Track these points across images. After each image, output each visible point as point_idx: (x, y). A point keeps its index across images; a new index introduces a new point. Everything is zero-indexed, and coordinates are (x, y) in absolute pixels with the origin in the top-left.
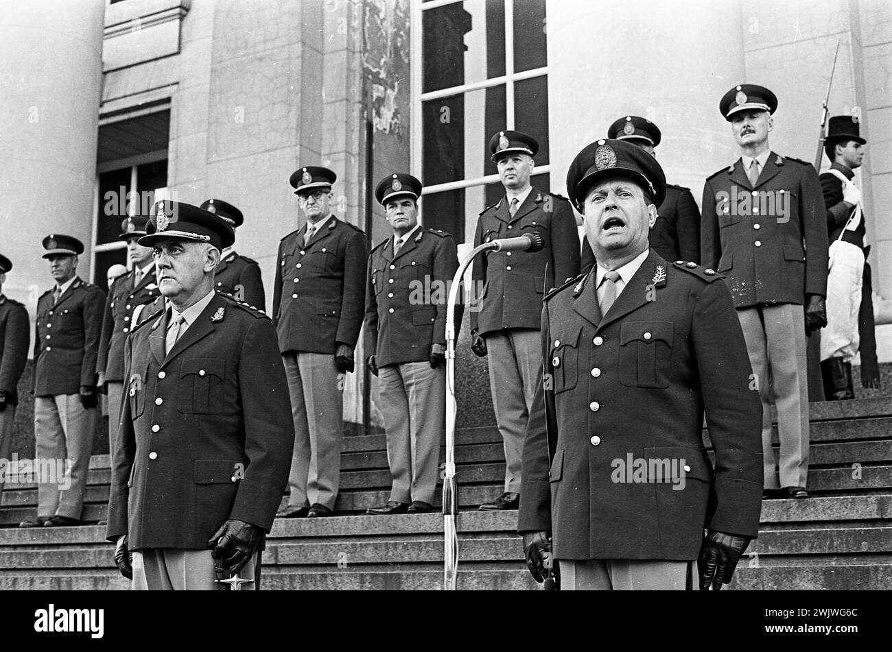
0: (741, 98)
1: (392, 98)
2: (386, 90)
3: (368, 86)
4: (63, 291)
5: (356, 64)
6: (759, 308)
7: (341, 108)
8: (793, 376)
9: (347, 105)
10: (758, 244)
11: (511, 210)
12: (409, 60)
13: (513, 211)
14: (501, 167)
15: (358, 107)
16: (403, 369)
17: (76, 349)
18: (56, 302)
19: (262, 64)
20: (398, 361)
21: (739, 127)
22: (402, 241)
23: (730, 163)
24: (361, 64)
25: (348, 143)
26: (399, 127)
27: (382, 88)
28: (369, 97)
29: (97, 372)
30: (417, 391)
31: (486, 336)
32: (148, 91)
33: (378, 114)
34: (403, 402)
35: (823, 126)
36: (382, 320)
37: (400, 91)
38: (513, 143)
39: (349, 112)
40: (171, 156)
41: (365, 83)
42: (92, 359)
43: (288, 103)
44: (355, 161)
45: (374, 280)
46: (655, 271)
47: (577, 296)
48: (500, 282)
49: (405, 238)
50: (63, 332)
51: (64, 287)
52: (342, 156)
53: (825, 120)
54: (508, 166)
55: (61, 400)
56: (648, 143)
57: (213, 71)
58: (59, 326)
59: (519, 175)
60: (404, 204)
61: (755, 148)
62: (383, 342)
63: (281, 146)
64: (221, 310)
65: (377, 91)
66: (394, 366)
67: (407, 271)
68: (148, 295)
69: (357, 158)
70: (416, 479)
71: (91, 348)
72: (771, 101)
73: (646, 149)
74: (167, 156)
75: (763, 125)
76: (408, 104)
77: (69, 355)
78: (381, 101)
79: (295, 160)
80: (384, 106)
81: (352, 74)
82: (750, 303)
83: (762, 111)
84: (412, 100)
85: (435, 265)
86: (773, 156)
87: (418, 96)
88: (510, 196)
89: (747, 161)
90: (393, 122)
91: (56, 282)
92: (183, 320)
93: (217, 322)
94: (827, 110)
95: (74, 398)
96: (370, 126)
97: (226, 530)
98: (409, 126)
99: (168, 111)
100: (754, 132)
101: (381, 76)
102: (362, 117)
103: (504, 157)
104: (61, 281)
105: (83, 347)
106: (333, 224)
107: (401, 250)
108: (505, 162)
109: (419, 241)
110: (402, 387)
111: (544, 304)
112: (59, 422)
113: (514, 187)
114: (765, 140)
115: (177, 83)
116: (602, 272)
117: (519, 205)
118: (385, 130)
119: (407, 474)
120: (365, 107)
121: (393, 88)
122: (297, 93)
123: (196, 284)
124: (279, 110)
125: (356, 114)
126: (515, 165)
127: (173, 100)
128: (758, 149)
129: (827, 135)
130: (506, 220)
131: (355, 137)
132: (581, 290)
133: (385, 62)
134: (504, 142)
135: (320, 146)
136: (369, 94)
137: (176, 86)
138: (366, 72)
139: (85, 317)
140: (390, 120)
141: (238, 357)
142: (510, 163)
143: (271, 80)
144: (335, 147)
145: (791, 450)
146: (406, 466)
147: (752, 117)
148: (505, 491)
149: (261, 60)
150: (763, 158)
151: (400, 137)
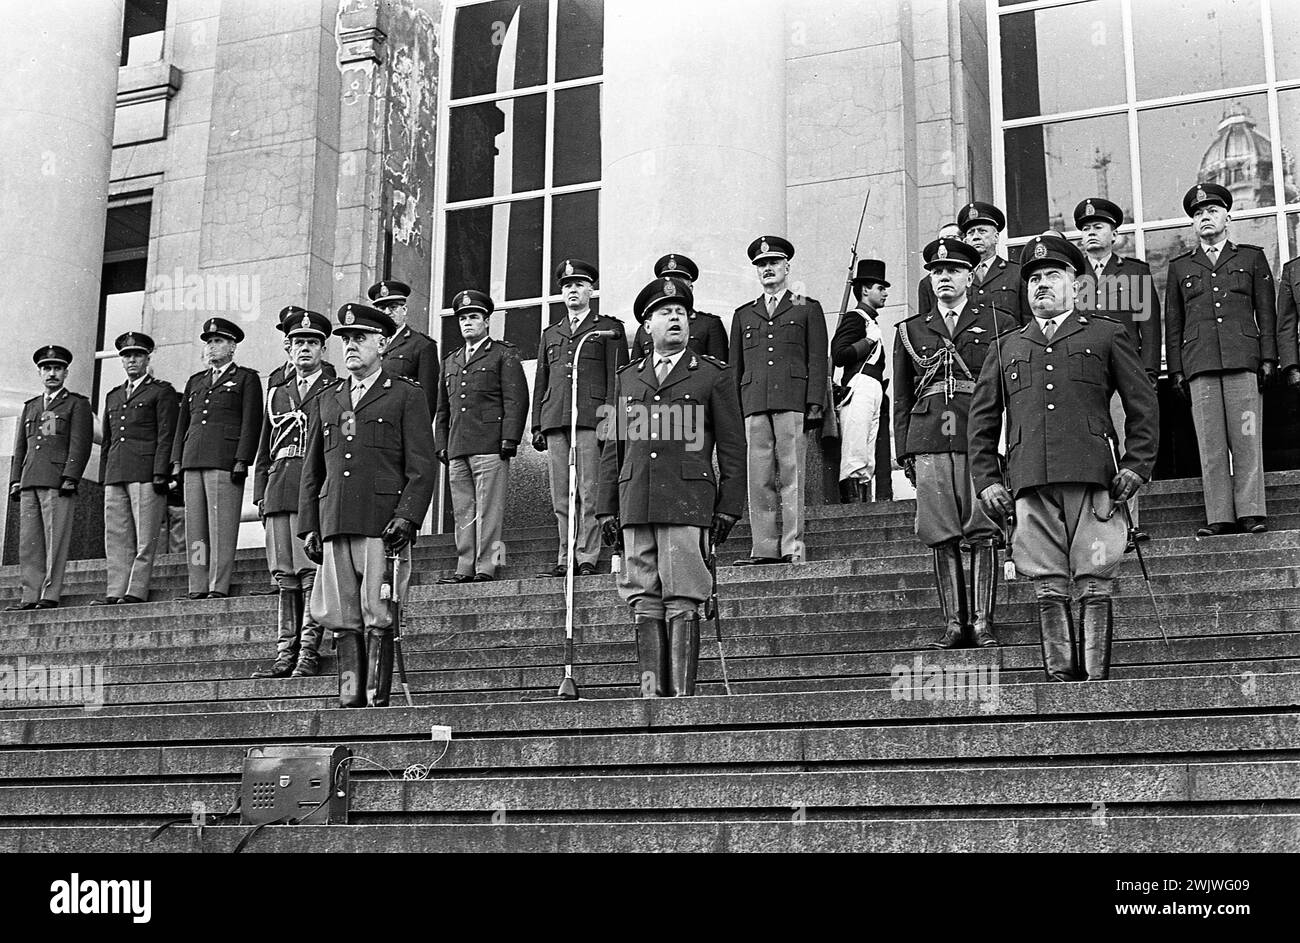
0: (765, 247)
1: (414, 205)
2: (407, 197)
3: (388, 192)
4: (136, 386)
5: (376, 166)
6: (769, 413)
7: (358, 215)
8: (793, 468)
9: (365, 211)
10: (771, 363)
11: (572, 327)
12: (434, 164)
13: (574, 328)
14: (565, 290)
15: (376, 215)
16: (471, 460)
17: (148, 440)
18: (128, 396)
19: (268, 160)
20: (468, 453)
21: (762, 270)
22: (472, 350)
23: (755, 298)
24: (383, 167)
25: (364, 253)
26: (419, 241)
27: (403, 194)
28: (389, 205)
29: (171, 460)
30: (485, 480)
31: (547, 433)
32: (125, 179)
33: (399, 224)
34: (470, 490)
35: (851, 269)
36: (453, 418)
37: (422, 199)
38: (577, 271)
39: (367, 218)
40: (151, 258)
41: (385, 188)
42: (166, 449)
43: (299, 204)
44: (371, 275)
45: (447, 384)
46: (691, 360)
47: (640, 371)
48: (561, 387)
49: (476, 346)
50: (137, 424)
51: (137, 383)
52: (358, 268)
53: (853, 263)
54: (571, 290)
55: (134, 488)
56: (687, 278)
57: (209, 163)
58: (134, 419)
59: (580, 298)
60: (472, 317)
61: (774, 288)
62: (455, 437)
63: (289, 254)
64: (389, 380)
65: (399, 197)
66: (464, 458)
67: (477, 376)
68: (226, 391)
69: (374, 271)
70: (482, 554)
71: (164, 440)
72: (788, 250)
73: (686, 282)
74: (147, 253)
75: (780, 270)
76: (431, 214)
77: (141, 446)
78: (402, 209)
79: (304, 271)
80: (405, 215)
81: (371, 177)
82: (764, 410)
83: (782, 258)
84: (435, 209)
85: (503, 372)
86: (789, 294)
87: (442, 205)
88: (572, 314)
89: (768, 297)
90: (414, 233)
91: (128, 378)
92: (363, 386)
93: (387, 388)
94: (855, 254)
95: (148, 485)
96: (389, 236)
97: (393, 523)
98: (431, 238)
99: (150, 204)
100: (774, 275)
101: (402, 181)
102: (381, 226)
103: (569, 281)
104: (134, 377)
105: (156, 437)
106: (408, 334)
107: (471, 358)
108: (569, 286)
109: (489, 350)
110: (470, 476)
111: (617, 376)
112: (130, 509)
113: (575, 307)
114: (783, 281)
115: (162, 173)
116: (657, 357)
117: (578, 324)
118: (405, 241)
119: (472, 552)
120: (384, 215)
121: (415, 196)
122: (309, 195)
123: (373, 362)
124: (288, 212)
125: (375, 222)
126: (577, 289)
127: (155, 193)
128: (777, 289)
129: (855, 276)
130: (567, 335)
131: (373, 247)
132: (644, 368)
133: (407, 165)
134: (569, 270)
135: (332, 256)
136: (389, 201)
137: (160, 176)
138: (387, 175)
139: (159, 411)
140: (410, 231)
141: (403, 412)
142: (574, 287)
143: (279, 178)
144: (349, 258)
145: (791, 528)
146: (471, 544)
147: (772, 263)
148: (559, 564)
149: (268, 154)
150: (780, 296)
151: (420, 251)
